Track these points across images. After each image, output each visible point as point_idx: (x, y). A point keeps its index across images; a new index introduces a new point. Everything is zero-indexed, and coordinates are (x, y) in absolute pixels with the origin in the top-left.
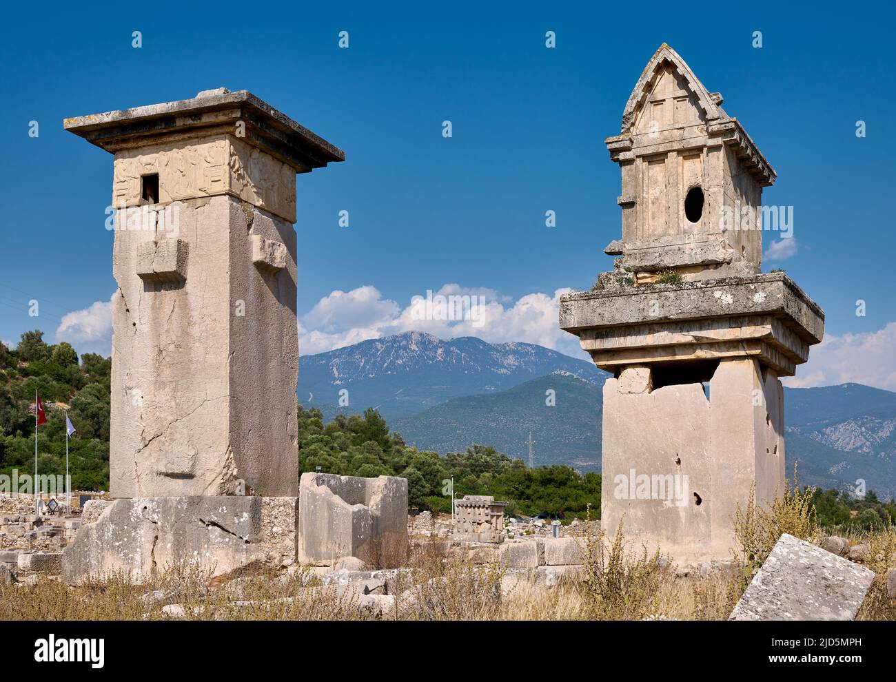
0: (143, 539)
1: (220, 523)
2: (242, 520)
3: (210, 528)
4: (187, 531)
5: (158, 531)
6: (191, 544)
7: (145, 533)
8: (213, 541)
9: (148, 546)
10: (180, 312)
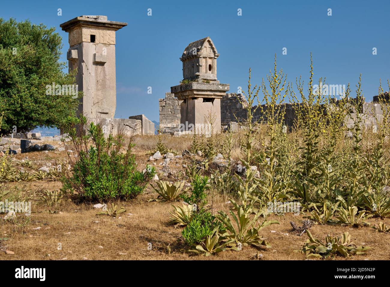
1: (129, 125)
3: (127, 126)
4: (121, 127)
5: (113, 127)
6: (122, 130)
7: (110, 127)
8: (128, 129)
9: (111, 130)
10: (103, 72)
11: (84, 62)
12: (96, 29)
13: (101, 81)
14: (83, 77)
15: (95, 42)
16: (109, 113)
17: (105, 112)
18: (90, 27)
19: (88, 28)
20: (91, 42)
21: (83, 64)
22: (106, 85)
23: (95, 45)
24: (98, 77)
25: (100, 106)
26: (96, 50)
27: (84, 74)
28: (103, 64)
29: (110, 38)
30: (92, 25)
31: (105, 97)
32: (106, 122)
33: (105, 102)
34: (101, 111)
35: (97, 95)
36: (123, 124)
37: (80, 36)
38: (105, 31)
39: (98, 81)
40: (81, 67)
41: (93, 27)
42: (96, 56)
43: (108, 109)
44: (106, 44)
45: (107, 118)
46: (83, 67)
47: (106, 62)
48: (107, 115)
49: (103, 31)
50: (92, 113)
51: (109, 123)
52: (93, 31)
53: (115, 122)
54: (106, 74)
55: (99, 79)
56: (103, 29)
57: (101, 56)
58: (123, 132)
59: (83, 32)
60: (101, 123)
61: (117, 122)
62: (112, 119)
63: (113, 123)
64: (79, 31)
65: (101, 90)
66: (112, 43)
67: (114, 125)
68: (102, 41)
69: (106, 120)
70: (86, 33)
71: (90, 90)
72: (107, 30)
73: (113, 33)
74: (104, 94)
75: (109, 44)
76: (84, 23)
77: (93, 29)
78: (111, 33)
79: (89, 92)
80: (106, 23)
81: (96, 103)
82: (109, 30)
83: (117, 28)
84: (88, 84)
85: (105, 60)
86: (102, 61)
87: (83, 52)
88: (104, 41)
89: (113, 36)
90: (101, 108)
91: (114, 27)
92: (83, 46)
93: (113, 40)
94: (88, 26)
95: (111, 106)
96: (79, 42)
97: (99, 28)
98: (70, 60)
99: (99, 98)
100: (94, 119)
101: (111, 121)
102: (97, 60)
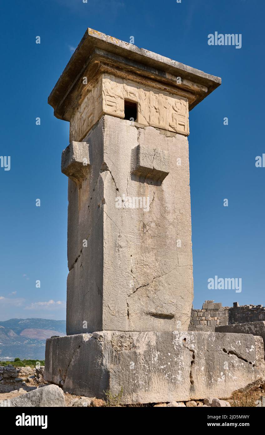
1: (237, 352)
2: (251, 350)
3: (231, 355)
4: (216, 357)
5: (194, 357)
6: (218, 367)
7: (185, 359)
8: (234, 364)
9: (188, 369)
10: (159, 201)
11: (105, 168)
12: (139, 85)
13: (153, 225)
14: (102, 211)
15: (137, 122)
16: (177, 315)
17: (166, 312)
18: (123, 78)
19: (118, 80)
20: (127, 118)
21: (103, 175)
22: (166, 236)
23: (138, 128)
24: (147, 216)
25: (151, 295)
26: (139, 140)
27: (106, 200)
28: (159, 181)
29: (176, 116)
30: (128, 71)
31: (165, 271)
32: (173, 343)
33: (166, 285)
34: (153, 311)
35: (142, 264)
36: (220, 348)
37: (96, 103)
38: (162, 95)
39: (144, 226)
40: (98, 184)
41: (131, 77)
42: (141, 151)
43: (173, 304)
44: (165, 130)
45: (176, 332)
46: (104, 182)
47: (167, 174)
48: (170, 320)
49: (157, 95)
50: (128, 315)
51: (182, 345)
52: (133, 91)
53: (198, 343)
54: (166, 209)
55: (147, 219)
56: (159, 91)
57: (155, 154)
58: (222, 373)
59: (104, 88)
60: (160, 347)
61: (206, 342)
62: (191, 335)
63: (193, 346)
64: (95, 93)
65: (155, 251)
66: (180, 129)
67: (196, 351)
68: (155, 122)
69: (173, 337)
70: (112, 91)
71: (123, 249)
72: (168, 93)
73: (182, 106)
74: (163, 262)
75: (175, 131)
76: (108, 58)
77: (132, 84)
78: (178, 105)
79: (121, 253)
80: (170, 66)
81: (141, 285)
82: (172, 94)
83: (192, 92)
84: (118, 230)
85: (164, 167)
86: (158, 168)
87: (105, 140)
88: (161, 122)
89: (184, 113)
90: (153, 302)
91: (187, 84)
92: (104, 124)
93: (183, 124)
94: (119, 73)
95: (180, 298)
96: (94, 122)
97: (149, 86)
98: (71, 174)
99: (148, 271)
100: (136, 333)
101: (187, 340)
102: (143, 163)
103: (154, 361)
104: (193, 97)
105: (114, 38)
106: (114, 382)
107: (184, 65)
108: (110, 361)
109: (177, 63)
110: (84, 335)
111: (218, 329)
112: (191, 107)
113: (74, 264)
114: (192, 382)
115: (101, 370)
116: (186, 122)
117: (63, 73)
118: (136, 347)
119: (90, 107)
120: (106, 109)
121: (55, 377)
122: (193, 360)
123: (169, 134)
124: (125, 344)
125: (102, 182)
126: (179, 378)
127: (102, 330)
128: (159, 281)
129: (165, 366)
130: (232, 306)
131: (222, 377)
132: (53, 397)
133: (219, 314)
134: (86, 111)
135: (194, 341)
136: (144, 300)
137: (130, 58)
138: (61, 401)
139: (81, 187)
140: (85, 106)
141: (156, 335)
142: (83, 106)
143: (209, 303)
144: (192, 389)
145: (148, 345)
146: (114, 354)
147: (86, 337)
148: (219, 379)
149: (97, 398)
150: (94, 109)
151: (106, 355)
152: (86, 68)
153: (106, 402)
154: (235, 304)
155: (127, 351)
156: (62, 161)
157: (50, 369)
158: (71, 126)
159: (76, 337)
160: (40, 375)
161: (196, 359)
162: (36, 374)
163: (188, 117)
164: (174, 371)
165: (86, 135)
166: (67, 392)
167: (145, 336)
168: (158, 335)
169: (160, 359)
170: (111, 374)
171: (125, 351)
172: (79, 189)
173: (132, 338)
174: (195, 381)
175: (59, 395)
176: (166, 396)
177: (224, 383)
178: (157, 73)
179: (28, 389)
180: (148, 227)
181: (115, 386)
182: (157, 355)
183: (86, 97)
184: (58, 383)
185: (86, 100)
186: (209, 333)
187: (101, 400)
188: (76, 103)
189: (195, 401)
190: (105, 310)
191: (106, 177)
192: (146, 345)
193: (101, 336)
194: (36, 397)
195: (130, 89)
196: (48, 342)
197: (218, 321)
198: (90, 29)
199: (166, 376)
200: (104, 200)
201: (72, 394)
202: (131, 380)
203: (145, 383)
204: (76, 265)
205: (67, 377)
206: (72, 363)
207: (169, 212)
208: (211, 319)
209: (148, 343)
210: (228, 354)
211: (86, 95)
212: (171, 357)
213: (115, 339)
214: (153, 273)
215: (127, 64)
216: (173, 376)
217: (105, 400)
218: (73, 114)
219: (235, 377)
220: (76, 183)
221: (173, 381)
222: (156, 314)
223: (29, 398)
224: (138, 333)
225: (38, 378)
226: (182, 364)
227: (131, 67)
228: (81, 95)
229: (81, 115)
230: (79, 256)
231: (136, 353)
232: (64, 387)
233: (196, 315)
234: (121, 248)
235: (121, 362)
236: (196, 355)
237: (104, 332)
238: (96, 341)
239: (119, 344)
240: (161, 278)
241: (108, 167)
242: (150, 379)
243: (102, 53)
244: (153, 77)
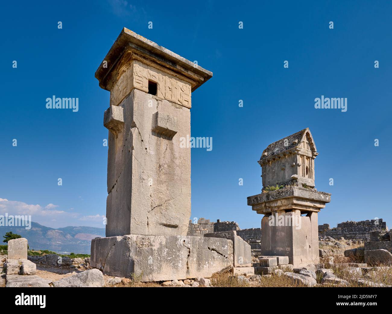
0: (183, 256)
1: (217, 249)
2: (225, 248)
3: (213, 251)
4: (203, 252)
5: (189, 252)
6: (205, 258)
7: (184, 253)
8: (215, 257)
9: (185, 260)
10: (170, 151)
11: (135, 126)
12: (158, 71)
13: (166, 166)
14: (132, 155)
15: (157, 96)
16: (180, 226)
17: (172, 224)
18: (148, 65)
19: (144, 66)
20: (150, 92)
21: (132, 130)
22: (174, 174)
23: (157, 100)
24: (162, 159)
25: (163, 212)
26: (158, 108)
27: (134, 147)
28: (170, 137)
29: (182, 95)
30: (151, 60)
31: (173, 197)
32: (177, 243)
33: (173, 206)
34: (165, 222)
35: (158, 191)
36: (206, 247)
37: (129, 80)
38: (174, 79)
39: (160, 166)
40: (129, 136)
41: (153, 65)
42: (159, 116)
43: (178, 218)
44: (176, 103)
45: (179, 236)
46: (133, 136)
47: (176, 133)
48: (175, 229)
49: (171, 79)
50: (148, 224)
51: (182, 245)
52: (154, 75)
53: (193, 243)
54: (175, 156)
55: (162, 162)
56: (172, 76)
57: (168, 119)
58: (207, 262)
59: (134, 71)
60: (168, 245)
61: (197, 243)
62: (188, 238)
63: (189, 245)
64: (128, 73)
65: (167, 183)
66: (185, 103)
67: (191, 249)
68: (169, 97)
69: (176, 239)
70: (140, 73)
71: (145, 181)
72: (178, 79)
73: (187, 88)
74: (172, 191)
75: (182, 105)
76: (138, 50)
77: (153, 70)
78: (185, 87)
79: (144, 183)
80: (179, 60)
81: (156, 206)
82: (181, 80)
83: (194, 80)
84: (142, 168)
85: (174, 128)
86: (170, 128)
87: (134, 106)
88: (173, 98)
89: (188, 93)
90: (165, 217)
91: (190, 74)
92: (134, 95)
93: (188, 100)
94: (145, 61)
95: (182, 214)
96: (127, 93)
97: (165, 72)
98: (110, 128)
99: (162, 197)
100: (153, 236)
101: (185, 242)
102: (160, 124)
103: (164, 255)
104: (195, 83)
105: (142, 37)
106: (137, 268)
107: (189, 61)
108: (135, 254)
109: (184, 59)
110: (117, 237)
111: (206, 235)
112: (193, 90)
113: (111, 189)
114: (188, 268)
115: (129, 260)
116: (189, 99)
117: (106, 57)
118: (152, 245)
119: (125, 83)
120: (136, 85)
121: (98, 264)
122: (189, 254)
123: (178, 106)
124: (145, 244)
125: (132, 135)
126: (180, 265)
127: (130, 234)
128: (169, 203)
129: (171, 258)
130: (216, 222)
131: (207, 265)
132: (95, 277)
133: (208, 226)
134: (122, 85)
135: (190, 242)
136: (159, 215)
137: (153, 52)
138: (101, 279)
139: (117, 138)
140: (121, 81)
141: (166, 238)
142: (120, 81)
143: (202, 219)
144: (188, 272)
145: (161, 244)
146: (138, 250)
147: (119, 238)
148: (205, 266)
149: (126, 278)
150: (127, 84)
151: (132, 250)
152: (122, 56)
153: (132, 280)
154: (218, 221)
155: (146, 248)
156: (104, 118)
157: (94, 260)
158: (111, 95)
159: (112, 239)
160: (88, 264)
161: (191, 253)
162: (85, 263)
163: (191, 96)
164: (177, 261)
165: (121, 102)
166: (105, 274)
167: (158, 238)
168: (167, 238)
169: (168, 253)
170: (135, 262)
171: (145, 248)
172: (116, 139)
173: (150, 240)
174: (190, 267)
175: (99, 275)
176: (171, 276)
177: (208, 268)
178: (171, 64)
179: (78, 272)
180: (162, 167)
181: (138, 270)
182: (166, 251)
183: (122, 75)
184: (100, 268)
185: (122, 77)
186: (200, 237)
187: (128, 279)
188: (115, 79)
189: (190, 279)
190: (132, 221)
191: (134, 131)
192: (159, 244)
193: (129, 238)
194: (83, 277)
195: (153, 73)
196: (93, 241)
197: (207, 231)
198: (125, 28)
199: (172, 264)
200: (133, 147)
201: (109, 275)
202: (149, 267)
203: (158, 268)
204: (113, 190)
205: (106, 265)
206: (109, 255)
207: (177, 158)
208: (203, 229)
209: (160, 243)
210: (211, 250)
211: (122, 74)
212: (175, 252)
213: (139, 240)
214: (165, 198)
215: (150, 56)
216: (176, 264)
217: (131, 279)
218: (113, 86)
219: (215, 265)
220: (114, 134)
221: (176, 267)
222: (167, 224)
223: (79, 277)
224: (154, 236)
225: (87, 265)
226: (182, 257)
227: (154, 58)
228: (118, 74)
229: (118, 88)
230: (115, 184)
231: (152, 249)
232: (104, 271)
233: (194, 227)
234: (144, 180)
235: (142, 255)
236: (191, 251)
237: (131, 235)
238: (126, 241)
239: (141, 243)
240: (170, 201)
241: (136, 125)
242: (161, 266)
243: (133, 46)
244: (168, 66)
